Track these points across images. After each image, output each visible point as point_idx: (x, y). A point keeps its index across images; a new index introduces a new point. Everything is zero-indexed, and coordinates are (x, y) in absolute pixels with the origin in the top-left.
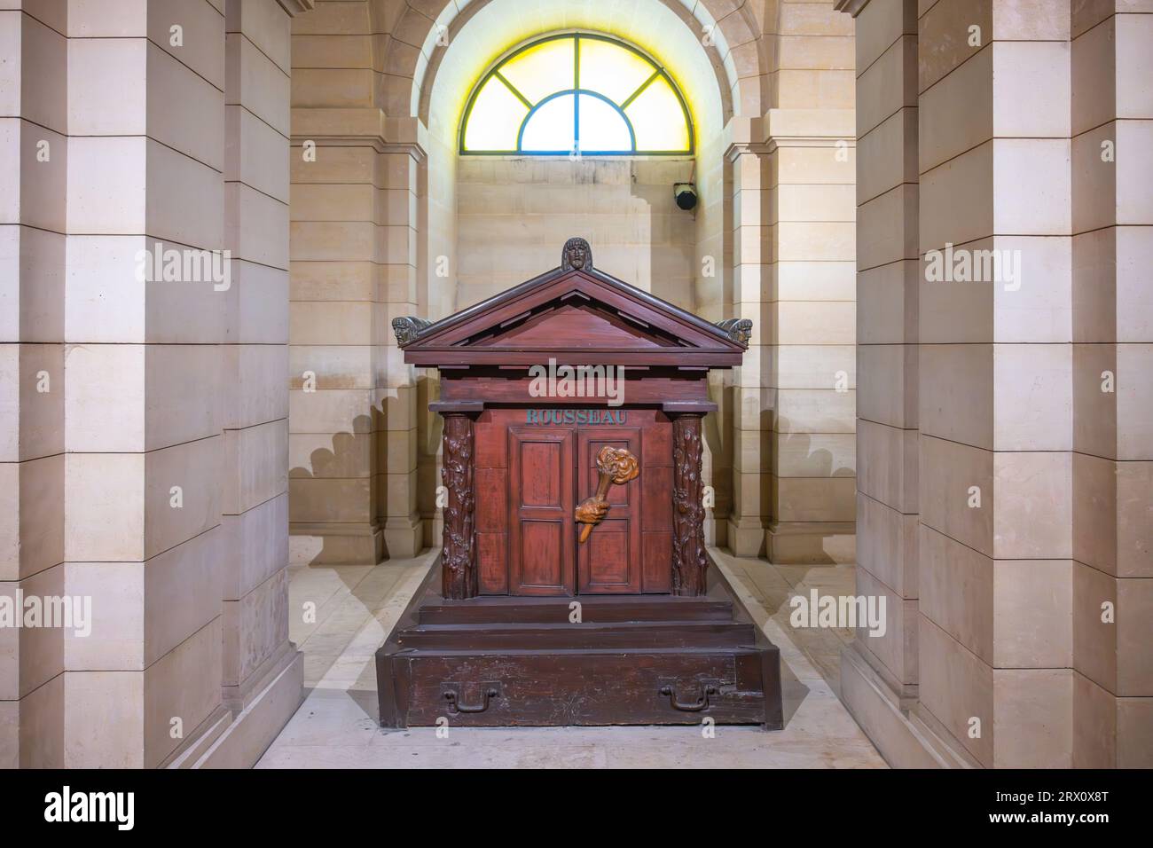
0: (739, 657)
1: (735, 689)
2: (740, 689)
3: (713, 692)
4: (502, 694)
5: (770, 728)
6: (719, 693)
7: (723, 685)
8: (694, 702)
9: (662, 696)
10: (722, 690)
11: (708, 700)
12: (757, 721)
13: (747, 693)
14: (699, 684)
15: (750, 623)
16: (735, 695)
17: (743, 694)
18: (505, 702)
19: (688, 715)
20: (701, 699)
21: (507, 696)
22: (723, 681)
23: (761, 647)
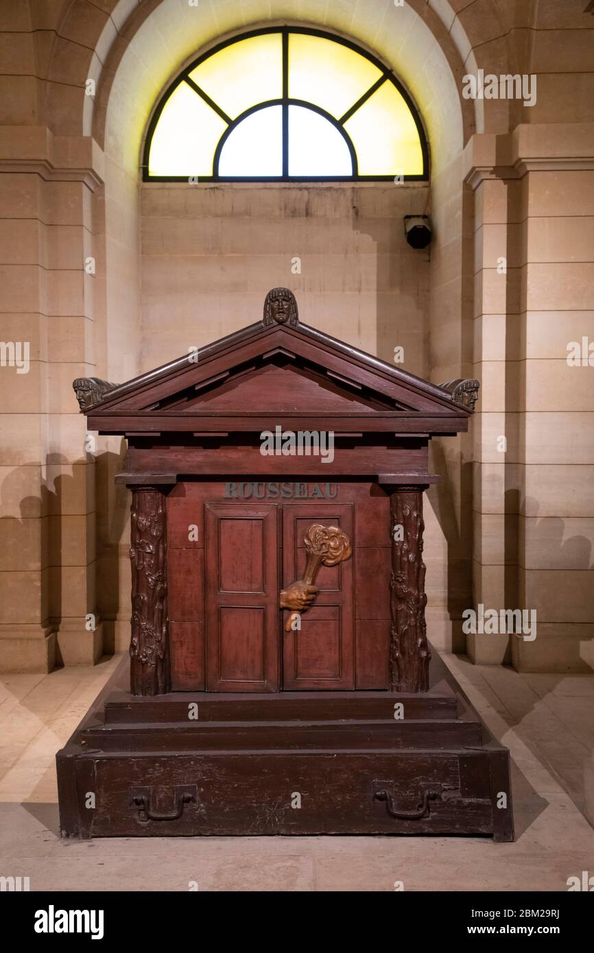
0: (463, 758)
1: (460, 794)
2: (466, 794)
3: (434, 797)
4: (198, 798)
5: (499, 840)
6: (441, 799)
7: (445, 790)
8: (413, 808)
9: (377, 801)
10: (443, 795)
11: (428, 807)
12: (485, 831)
13: (473, 800)
14: (418, 789)
15: (477, 721)
16: (459, 802)
17: (467, 801)
18: (201, 808)
19: (406, 824)
20: (421, 806)
21: (203, 800)
22: (444, 785)
23: (490, 748)
